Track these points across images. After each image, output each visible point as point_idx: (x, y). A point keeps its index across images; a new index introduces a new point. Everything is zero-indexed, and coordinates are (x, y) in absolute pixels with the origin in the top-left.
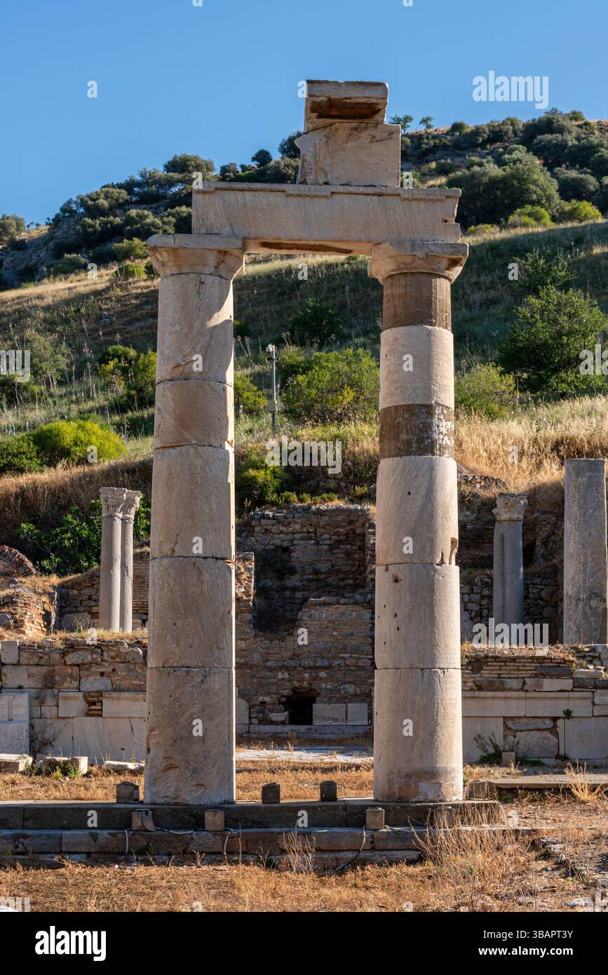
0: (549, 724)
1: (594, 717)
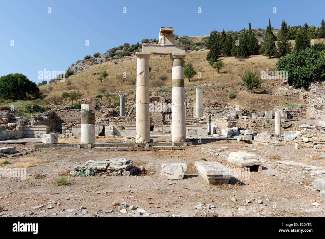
0: (195, 130)
1: (202, 129)
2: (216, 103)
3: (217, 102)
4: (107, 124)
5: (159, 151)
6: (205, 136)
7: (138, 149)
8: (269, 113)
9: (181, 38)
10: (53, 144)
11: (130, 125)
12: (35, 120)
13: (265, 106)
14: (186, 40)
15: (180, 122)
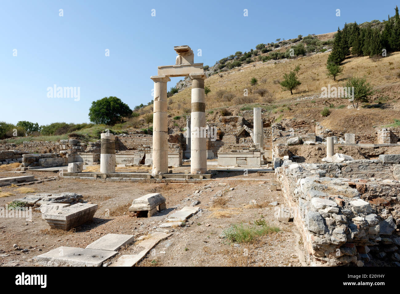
0: (245, 158)
1: (253, 157)
2: (304, 123)
3: (304, 121)
4: (149, 152)
5: (172, 183)
6: (257, 166)
7: (149, 181)
8: (350, 137)
9: (305, 38)
10: (76, 173)
11: (172, 152)
12: (92, 146)
13: (364, 126)
14: (311, 39)
15: (197, 151)
